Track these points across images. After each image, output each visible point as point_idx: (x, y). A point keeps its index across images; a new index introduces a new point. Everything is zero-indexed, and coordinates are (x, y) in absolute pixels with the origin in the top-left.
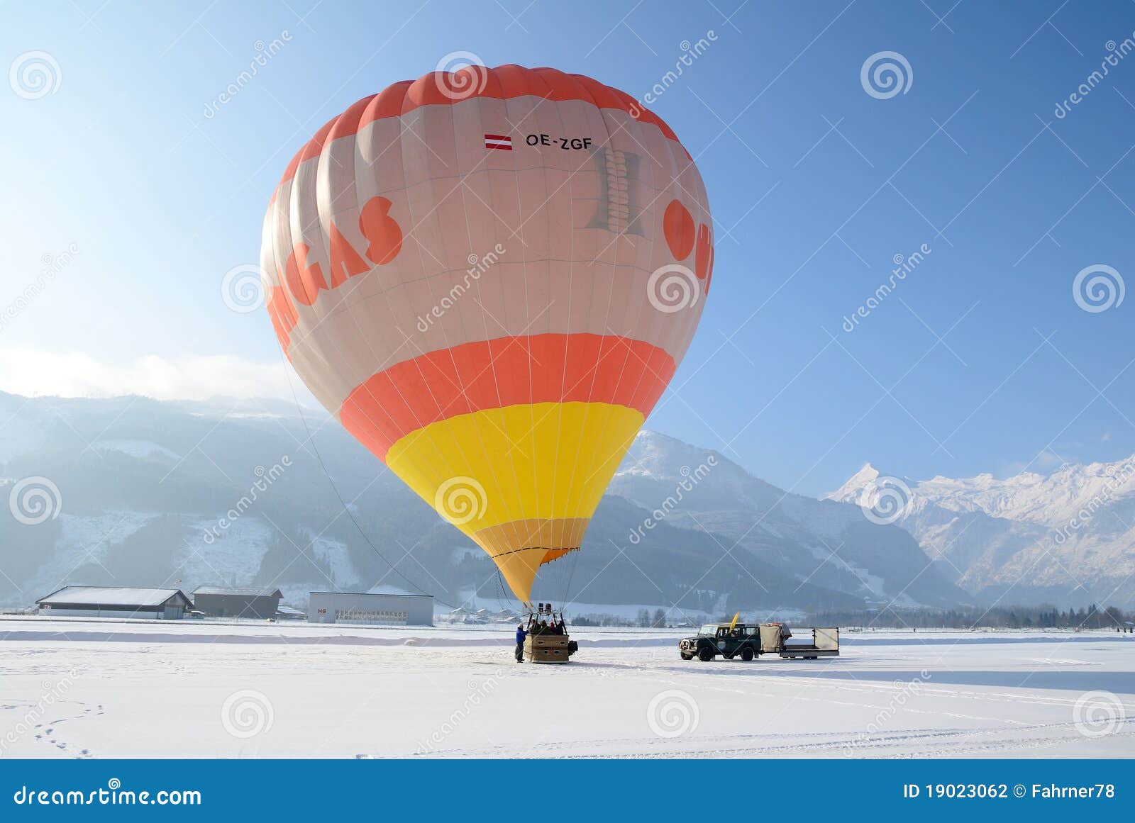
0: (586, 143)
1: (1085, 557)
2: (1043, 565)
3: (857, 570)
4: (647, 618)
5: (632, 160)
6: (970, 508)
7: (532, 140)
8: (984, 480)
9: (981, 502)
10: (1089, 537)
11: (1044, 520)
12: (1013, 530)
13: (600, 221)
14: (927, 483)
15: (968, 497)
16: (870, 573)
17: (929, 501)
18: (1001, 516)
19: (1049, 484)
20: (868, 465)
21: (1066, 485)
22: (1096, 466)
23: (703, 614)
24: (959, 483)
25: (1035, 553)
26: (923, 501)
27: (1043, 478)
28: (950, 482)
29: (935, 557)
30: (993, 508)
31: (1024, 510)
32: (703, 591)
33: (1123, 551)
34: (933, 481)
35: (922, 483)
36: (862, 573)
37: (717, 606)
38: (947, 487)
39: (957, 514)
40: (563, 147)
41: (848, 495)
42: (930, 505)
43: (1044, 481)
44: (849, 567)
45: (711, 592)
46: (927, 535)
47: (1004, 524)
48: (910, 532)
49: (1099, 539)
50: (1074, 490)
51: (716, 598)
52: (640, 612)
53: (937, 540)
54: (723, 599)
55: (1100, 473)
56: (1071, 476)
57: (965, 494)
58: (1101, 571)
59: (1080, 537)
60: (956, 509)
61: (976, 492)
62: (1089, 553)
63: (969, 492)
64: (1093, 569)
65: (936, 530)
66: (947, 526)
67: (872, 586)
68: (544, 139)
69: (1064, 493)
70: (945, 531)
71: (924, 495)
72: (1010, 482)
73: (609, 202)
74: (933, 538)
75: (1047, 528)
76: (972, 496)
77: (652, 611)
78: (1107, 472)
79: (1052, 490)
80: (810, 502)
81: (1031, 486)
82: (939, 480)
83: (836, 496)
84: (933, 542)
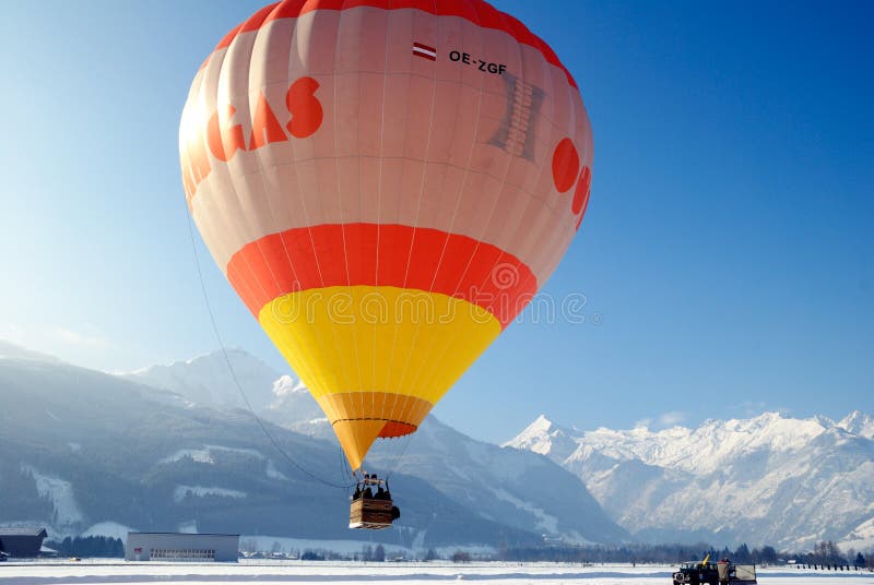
0: (501, 69)
1: (727, 501)
2: (691, 508)
3: (535, 510)
4: (370, 553)
5: (538, 94)
6: (630, 457)
7: (455, 56)
8: (640, 432)
9: (638, 451)
10: (729, 484)
11: (692, 468)
12: (666, 477)
13: (499, 140)
14: (593, 433)
15: (628, 446)
16: (546, 513)
17: (594, 449)
18: (655, 464)
19: (695, 437)
20: (542, 417)
21: (710, 438)
22: (733, 423)
23: (403, 549)
24: (620, 434)
25: (684, 497)
26: (589, 449)
27: (690, 431)
28: (612, 433)
29: (600, 499)
30: (648, 456)
31: (675, 458)
32: (404, 528)
33: (758, 496)
34: (598, 432)
35: (588, 434)
36: (539, 513)
37: (416, 540)
38: (610, 438)
39: (618, 461)
40: (480, 68)
41: (523, 443)
42: (595, 453)
43: (691, 434)
44: (528, 507)
45: (411, 529)
46: (592, 479)
47: (657, 471)
48: (579, 475)
49: (738, 486)
50: (716, 442)
51: (415, 535)
52: (364, 547)
53: (601, 484)
54: (421, 535)
55: (737, 428)
56: (714, 430)
57: (625, 444)
58: (740, 514)
59: (722, 484)
60: (617, 457)
61: (634, 443)
62: (729, 498)
63: (629, 442)
64: (733, 512)
65: (600, 475)
66: (609, 472)
67: (548, 525)
68: (465, 58)
69: (707, 445)
70: (608, 476)
71: (591, 443)
72: (662, 434)
73: (511, 126)
74: (598, 482)
75: (694, 476)
76: (631, 445)
77: (374, 546)
78: (744, 428)
79: (697, 441)
80: (493, 448)
81: (680, 438)
82: (602, 431)
83: (515, 443)
84: (598, 484)
